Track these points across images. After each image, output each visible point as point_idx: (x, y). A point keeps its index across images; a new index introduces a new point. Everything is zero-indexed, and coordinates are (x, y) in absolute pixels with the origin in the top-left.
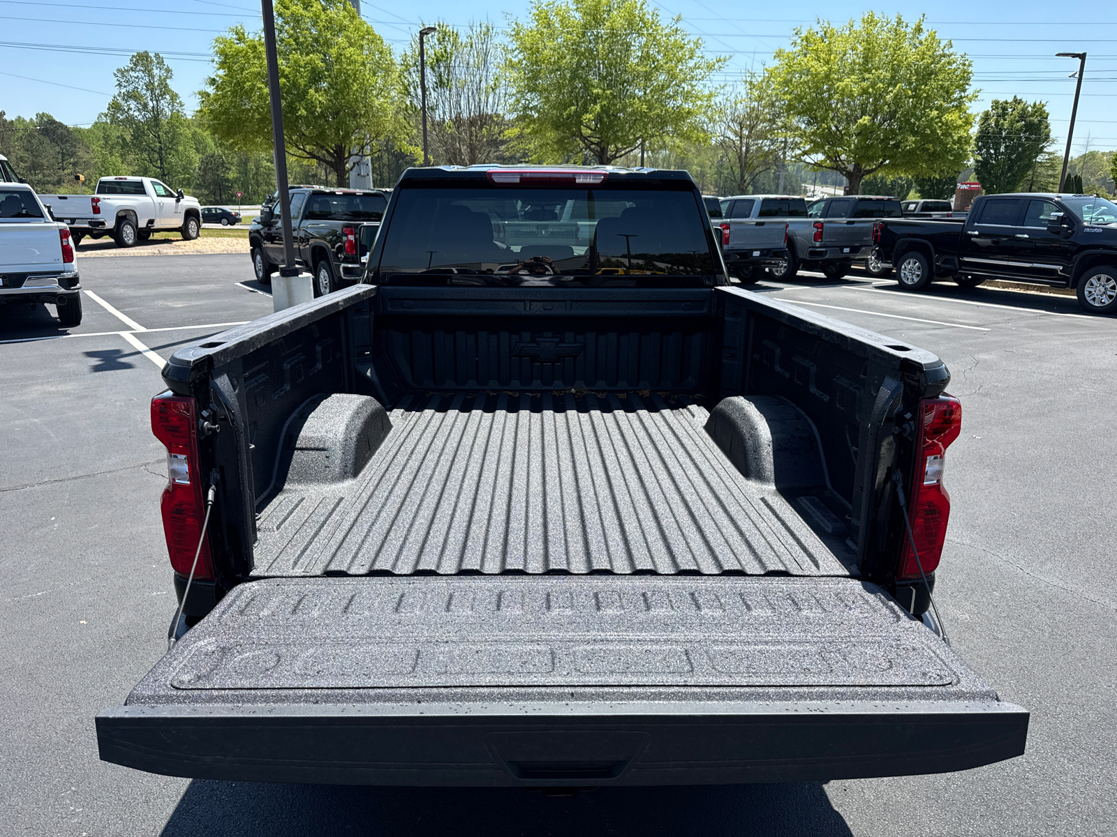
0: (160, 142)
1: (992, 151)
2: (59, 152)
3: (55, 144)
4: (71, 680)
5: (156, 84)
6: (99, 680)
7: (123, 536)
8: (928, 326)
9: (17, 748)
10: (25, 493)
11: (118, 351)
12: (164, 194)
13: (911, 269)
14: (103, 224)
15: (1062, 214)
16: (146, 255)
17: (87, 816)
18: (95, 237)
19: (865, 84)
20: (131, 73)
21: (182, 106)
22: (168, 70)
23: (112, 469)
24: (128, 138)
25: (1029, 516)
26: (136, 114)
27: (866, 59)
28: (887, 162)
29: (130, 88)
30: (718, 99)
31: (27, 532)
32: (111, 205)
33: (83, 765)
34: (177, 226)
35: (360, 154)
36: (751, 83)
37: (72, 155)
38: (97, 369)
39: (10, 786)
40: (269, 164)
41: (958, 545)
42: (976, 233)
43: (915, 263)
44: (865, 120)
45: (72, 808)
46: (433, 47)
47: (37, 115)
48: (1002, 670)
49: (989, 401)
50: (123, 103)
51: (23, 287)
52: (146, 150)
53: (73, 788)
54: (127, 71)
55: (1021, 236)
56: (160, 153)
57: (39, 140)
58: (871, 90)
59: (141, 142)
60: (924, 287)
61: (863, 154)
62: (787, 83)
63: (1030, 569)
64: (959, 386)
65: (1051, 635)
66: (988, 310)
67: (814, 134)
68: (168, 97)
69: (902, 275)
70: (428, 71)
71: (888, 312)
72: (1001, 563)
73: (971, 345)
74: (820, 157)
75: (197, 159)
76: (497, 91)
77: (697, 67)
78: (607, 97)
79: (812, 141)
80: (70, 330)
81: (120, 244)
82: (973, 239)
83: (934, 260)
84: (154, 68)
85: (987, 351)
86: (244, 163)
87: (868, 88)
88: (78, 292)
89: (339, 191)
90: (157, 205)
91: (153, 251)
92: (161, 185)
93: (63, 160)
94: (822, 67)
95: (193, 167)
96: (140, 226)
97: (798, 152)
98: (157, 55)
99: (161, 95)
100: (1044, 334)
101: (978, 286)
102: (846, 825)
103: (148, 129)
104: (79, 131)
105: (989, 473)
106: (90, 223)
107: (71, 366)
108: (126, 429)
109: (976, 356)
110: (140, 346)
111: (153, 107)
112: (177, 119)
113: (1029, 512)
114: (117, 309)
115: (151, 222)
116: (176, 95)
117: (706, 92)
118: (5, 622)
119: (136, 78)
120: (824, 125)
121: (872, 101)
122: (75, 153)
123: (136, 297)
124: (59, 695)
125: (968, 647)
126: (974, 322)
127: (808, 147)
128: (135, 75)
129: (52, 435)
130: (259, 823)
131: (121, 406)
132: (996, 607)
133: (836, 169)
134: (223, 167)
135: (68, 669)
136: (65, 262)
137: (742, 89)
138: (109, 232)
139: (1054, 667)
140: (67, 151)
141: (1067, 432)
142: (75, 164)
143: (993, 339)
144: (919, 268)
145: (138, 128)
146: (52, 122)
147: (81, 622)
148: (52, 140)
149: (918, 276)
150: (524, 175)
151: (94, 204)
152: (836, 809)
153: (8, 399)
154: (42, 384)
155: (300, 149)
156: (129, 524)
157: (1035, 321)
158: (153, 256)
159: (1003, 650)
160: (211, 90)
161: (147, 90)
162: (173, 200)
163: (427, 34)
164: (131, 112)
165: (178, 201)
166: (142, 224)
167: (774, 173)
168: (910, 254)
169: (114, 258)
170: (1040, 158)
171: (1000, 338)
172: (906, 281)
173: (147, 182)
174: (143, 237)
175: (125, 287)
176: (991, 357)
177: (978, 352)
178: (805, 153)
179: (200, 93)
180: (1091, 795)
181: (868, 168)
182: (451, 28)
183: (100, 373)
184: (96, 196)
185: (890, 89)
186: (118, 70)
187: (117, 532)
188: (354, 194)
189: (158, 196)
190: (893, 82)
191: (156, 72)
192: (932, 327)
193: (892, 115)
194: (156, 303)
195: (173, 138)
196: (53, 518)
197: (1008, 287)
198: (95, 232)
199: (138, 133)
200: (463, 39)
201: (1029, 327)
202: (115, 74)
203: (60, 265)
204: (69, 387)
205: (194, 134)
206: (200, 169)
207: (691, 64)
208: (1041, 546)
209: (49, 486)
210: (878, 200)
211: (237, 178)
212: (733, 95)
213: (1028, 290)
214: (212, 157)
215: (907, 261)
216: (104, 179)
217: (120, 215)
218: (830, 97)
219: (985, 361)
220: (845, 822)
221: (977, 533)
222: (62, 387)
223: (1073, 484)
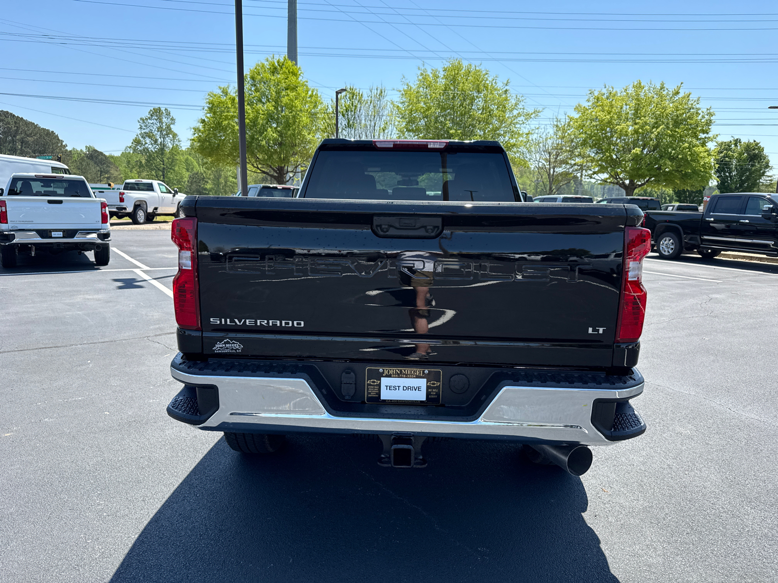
0: (163, 164)
1: (727, 174)
2: (99, 170)
3: (96, 165)
4: (99, 441)
5: (164, 127)
6: (116, 441)
7: (133, 372)
8: (678, 279)
9: (65, 471)
10: (72, 348)
11: (134, 279)
12: (165, 191)
13: (667, 244)
14: (125, 209)
15: (772, 206)
16: (151, 229)
17: (107, 505)
18: (120, 217)
19: (637, 127)
20: (148, 120)
21: (179, 141)
22: (172, 119)
23: (126, 338)
24: (143, 161)
25: (738, 382)
26: (150, 146)
27: (636, 110)
28: (653, 179)
29: (147, 131)
30: (535, 136)
31: (73, 368)
32: (131, 197)
33: (105, 481)
34: (172, 212)
35: (295, 171)
36: (557, 126)
37: (107, 172)
38: (120, 288)
39: (60, 489)
40: (234, 180)
41: (686, 395)
42: (712, 219)
43: (670, 240)
44: (637, 150)
45: (98, 501)
46: (344, 102)
47: (86, 147)
48: (710, 460)
49: (717, 320)
50: (142, 139)
51: (75, 238)
52: (154, 169)
53: (99, 492)
54: (146, 119)
55: (743, 221)
56: (163, 172)
57: (87, 162)
58: (640, 130)
59: (152, 164)
60: (676, 257)
61: (635, 174)
62: (582, 126)
63: (735, 409)
64: (696, 311)
65: (746, 444)
66: (721, 271)
67: (601, 160)
68: (171, 136)
69: (661, 248)
70: (340, 117)
71: (650, 271)
72: (715, 405)
73: (707, 289)
74: (605, 176)
75: (187, 175)
76: (386, 131)
77: (519, 115)
78: (459, 135)
79: (600, 165)
80: (101, 267)
81: (135, 222)
82: (711, 224)
83: (683, 239)
84: (164, 117)
85: (718, 293)
86: (217, 178)
87: (639, 129)
88: (108, 244)
89: (280, 187)
90: (161, 198)
91: (156, 227)
92: (163, 185)
93: (101, 176)
94: (605, 116)
95: (183, 180)
96: (149, 211)
97: (590, 172)
98: (166, 109)
99: (167, 135)
100: (760, 285)
101: (715, 257)
102: (595, 534)
103: (157, 156)
104: (112, 157)
105: (712, 358)
106: (117, 208)
107: (102, 286)
108: (136, 319)
109: (711, 296)
110: (146, 277)
111: (161, 142)
112: (175, 150)
113: (738, 380)
114: (132, 257)
115: (156, 209)
116: (176, 135)
117: (526, 131)
118: (59, 411)
119: (152, 124)
120: (608, 154)
121: (641, 137)
122: (109, 171)
123: (144, 252)
124: (91, 447)
125: (688, 448)
126: (711, 277)
127: (597, 169)
128: (151, 122)
129: (89, 320)
130: (213, 514)
131: (133, 307)
132: (710, 427)
133: (617, 183)
134: (203, 180)
135: (96, 435)
136: (102, 223)
137: (551, 131)
138: (128, 215)
139: (746, 460)
140: (104, 169)
141: (771, 338)
142: (108, 178)
143: (724, 287)
144: (673, 244)
145: (150, 156)
146: (96, 151)
147: (105, 413)
148: (95, 163)
149: (672, 249)
150: (396, 143)
151: (121, 196)
152: (589, 525)
153: (62, 301)
154: (84, 294)
155: (255, 167)
156: (136, 366)
157: (754, 278)
158: (156, 230)
159: (712, 450)
160: (201, 126)
161: (158, 131)
162: (172, 195)
163: (341, 93)
164: (147, 145)
165: (174, 196)
166: (150, 210)
167: (574, 190)
168: (667, 234)
169: (132, 230)
170: (762, 180)
171: (729, 286)
172: (664, 253)
173: (155, 183)
174: (150, 218)
175: (137, 246)
176: (721, 296)
177: (712, 294)
178: (594, 173)
179: (194, 129)
180: (765, 526)
181: (640, 183)
182: (358, 90)
183: (120, 290)
184: (122, 191)
185: (654, 130)
186: (141, 119)
187: (128, 370)
188: (289, 189)
189: (161, 192)
190: (656, 125)
191: (164, 120)
192: (681, 279)
193: (656, 147)
194: (157, 255)
195: (172, 162)
196: (89, 362)
197: (737, 258)
198: (120, 214)
199: (150, 157)
200: (365, 97)
201: (750, 280)
202: (138, 121)
203: (99, 225)
204: (100, 296)
205: (187, 160)
206: (188, 181)
207: (515, 112)
208: (745, 397)
209: (87, 345)
210: (643, 199)
211: (212, 188)
212: (545, 134)
213: (752, 260)
214: (197, 174)
215: (664, 239)
216: (128, 181)
217: (136, 204)
218: (612, 136)
219: (717, 298)
220: (594, 532)
221: (700, 389)
222: (96, 296)
223: (771, 365)
